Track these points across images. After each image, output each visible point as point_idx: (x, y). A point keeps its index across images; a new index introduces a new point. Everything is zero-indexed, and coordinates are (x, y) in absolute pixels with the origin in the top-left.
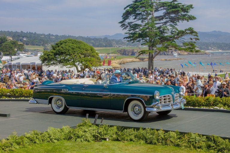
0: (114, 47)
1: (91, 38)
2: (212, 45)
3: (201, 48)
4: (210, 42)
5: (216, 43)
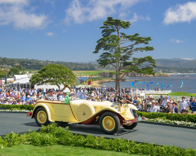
0: (96, 70)
1: (79, 63)
2: (173, 69)
3: (164, 72)
4: (171, 67)
5: (176, 68)
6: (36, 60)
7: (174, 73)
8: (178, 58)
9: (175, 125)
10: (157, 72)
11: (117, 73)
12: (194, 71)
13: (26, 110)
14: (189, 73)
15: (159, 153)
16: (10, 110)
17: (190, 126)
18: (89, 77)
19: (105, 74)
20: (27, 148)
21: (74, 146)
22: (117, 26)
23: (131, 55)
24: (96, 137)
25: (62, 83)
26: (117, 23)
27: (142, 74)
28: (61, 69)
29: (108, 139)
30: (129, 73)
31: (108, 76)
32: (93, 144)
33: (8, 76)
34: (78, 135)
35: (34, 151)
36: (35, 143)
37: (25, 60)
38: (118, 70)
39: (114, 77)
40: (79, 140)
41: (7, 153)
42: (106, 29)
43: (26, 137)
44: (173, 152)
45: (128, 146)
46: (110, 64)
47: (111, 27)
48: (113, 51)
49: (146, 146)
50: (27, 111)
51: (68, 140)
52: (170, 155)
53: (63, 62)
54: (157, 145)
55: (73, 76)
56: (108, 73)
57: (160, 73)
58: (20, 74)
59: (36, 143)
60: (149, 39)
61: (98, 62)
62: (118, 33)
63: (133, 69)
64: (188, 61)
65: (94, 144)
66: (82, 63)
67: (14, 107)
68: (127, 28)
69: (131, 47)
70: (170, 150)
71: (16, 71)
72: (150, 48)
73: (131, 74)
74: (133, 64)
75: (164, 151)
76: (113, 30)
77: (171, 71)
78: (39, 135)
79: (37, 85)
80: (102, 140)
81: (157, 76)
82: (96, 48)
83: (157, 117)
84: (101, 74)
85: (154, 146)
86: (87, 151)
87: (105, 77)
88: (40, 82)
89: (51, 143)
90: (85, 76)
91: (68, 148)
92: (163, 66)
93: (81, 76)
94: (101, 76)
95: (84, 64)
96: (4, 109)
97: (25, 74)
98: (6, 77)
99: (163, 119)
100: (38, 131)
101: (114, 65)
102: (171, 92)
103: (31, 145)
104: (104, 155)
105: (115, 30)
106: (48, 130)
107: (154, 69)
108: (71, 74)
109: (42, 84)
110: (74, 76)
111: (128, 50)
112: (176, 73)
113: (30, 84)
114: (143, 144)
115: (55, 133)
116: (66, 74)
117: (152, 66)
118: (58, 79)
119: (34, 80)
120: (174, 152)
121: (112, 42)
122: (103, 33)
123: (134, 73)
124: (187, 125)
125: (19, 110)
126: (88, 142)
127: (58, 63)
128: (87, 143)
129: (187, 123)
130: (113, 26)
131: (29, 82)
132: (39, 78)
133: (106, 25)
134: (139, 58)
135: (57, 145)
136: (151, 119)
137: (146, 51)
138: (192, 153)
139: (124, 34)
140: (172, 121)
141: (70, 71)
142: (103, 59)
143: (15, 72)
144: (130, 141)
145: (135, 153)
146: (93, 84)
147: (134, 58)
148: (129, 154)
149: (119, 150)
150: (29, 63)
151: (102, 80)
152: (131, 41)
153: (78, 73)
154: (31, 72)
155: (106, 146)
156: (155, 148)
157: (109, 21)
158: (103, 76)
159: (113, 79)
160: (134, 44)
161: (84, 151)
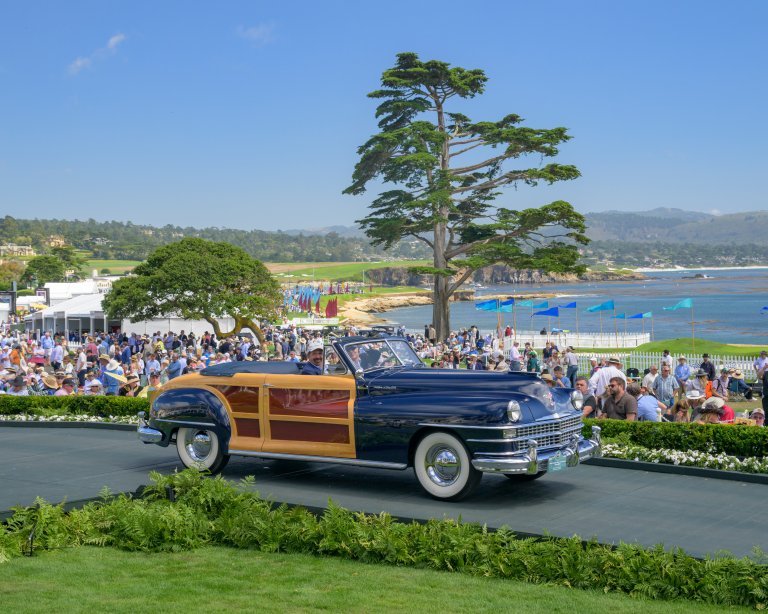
0: (358, 260)
1: (291, 234)
2: (654, 252)
3: (619, 262)
4: (649, 242)
5: (667, 246)
6: (125, 224)
7: (660, 268)
8: (672, 209)
9: (666, 467)
10: (592, 263)
11: (437, 270)
12: (739, 258)
13: (90, 415)
14: (718, 266)
15: (603, 573)
16: (30, 418)
17: (724, 470)
18: (331, 288)
19: (391, 274)
20: (96, 559)
21: (276, 551)
22: (436, 88)
23: (490, 198)
24: (359, 515)
25: (225, 312)
26: (436, 74)
27: (536, 273)
28: (220, 256)
29: (406, 524)
30: (484, 269)
31: (403, 281)
32: (346, 541)
33: (19, 288)
34: (290, 506)
35: (124, 573)
36: (126, 542)
37: (83, 224)
38: (441, 259)
39: (428, 287)
40: (294, 526)
41: (20, 578)
42: (392, 98)
43: (91, 518)
44: (657, 569)
45: (483, 548)
46: (411, 236)
47: (411, 92)
48: (419, 185)
49: (554, 547)
50: (93, 419)
51: (253, 528)
52: (647, 580)
53: (229, 230)
54: (594, 545)
55: (268, 285)
56: (404, 270)
57: (606, 268)
58: (65, 280)
59: (131, 539)
60: (560, 134)
61: (365, 230)
62: (440, 114)
63: (500, 253)
64: (713, 219)
65: (353, 542)
66: (301, 236)
67: (46, 407)
68: (473, 96)
69: (491, 168)
70: (644, 562)
71: (50, 267)
72: (563, 171)
73: (494, 273)
74: (498, 232)
75: (621, 566)
76: (421, 105)
77: (647, 259)
78: (142, 510)
79: (133, 322)
80: (383, 527)
81: (592, 280)
82: (355, 175)
84: (376, 273)
85: (585, 549)
86: (326, 570)
87: (394, 288)
88: (142, 309)
89: (188, 539)
90: (316, 285)
91: (252, 560)
92: (615, 238)
93: (300, 285)
94: (377, 282)
95: (311, 237)
96: (7, 414)
97: (84, 279)
98: (15, 290)
99: (616, 445)
100: (138, 494)
101: (424, 239)
102: (648, 341)
103: (112, 550)
105: (429, 103)
106: (175, 492)
107: (581, 252)
108: (261, 274)
109: (149, 316)
110: (274, 284)
111: (481, 181)
112: (667, 267)
113: (105, 316)
114: (540, 539)
115: (202, 501)
116: (242, 275)
117: (572, 241)
118: (210, 295)
119: (118, 300)
120: (661, 569)
121: (417, 152)
122: (381, 117)
123: (505, 268)
124: (712, 465)
125: (63, 417)
126: (329, 533)
127: (211, 232)
128: (326, 537)
129: (711, 458)
130: (418, 87)
131: (100, 308)
132: (138, 294)
133: (391, 84)
134: (520, 209)
135: (210, 548)
137: (548, 182)
138: (731, 574)
139: (464, 119)
140: (655, 452)
141: (257, 264)
142: (382, 216)
143: (47, 270)
144: (490, 530)
145: (510, 577)
146: (345, 314)
147: (502, 210)
148: (488, 579)
149: (450, 566)
150: (101, 235)
151: (382, 297)
152: (490, 146)
153: (286, 274)
154: (110, 269)
155: (398, 551)
156: (589, 557)
157: (402, 70)
158: (384, 281)
159: (424, 292)
160: (501, 157)
161: (314, 569)
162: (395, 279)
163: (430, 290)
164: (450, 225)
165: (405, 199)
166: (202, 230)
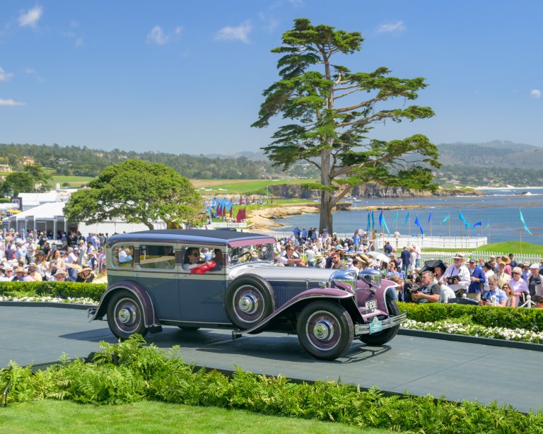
0: (262, 178)
1: (210, 158)
2: (491, 174)
3: (464, 182)
4: (487, 167)
5: (501, 170)
6: (82, 148)
7: (494, 186)
8: (506, 141)
9: (499, 342)
10: (443, 183)
11: (323, 186)
13: (53, 297)
14: (540, 186)
15: (450, 424)
16: (6, 299)
18: (241, 200)
19: (287, 189)
20: (57, 409)
21: (197, 405)
22: (324, 46)
23: (365, 131)
24: (261, 377)
25: (159, 217)
26: (323, 35)
27: (399, 190)
28: (156, 174)
29: (298, 384)
30: (360, 186)
31: (297, 195)
32: (251, 397)
34: (208, 370)
35: (77, 421)
36: (79, 396)
37: (49, 148)
38: (326, 178)
39: (316, 199)
40: (211, 385)
42: (290, 53)
43: (53, 377)
44: (492, 420)
45: (357, 404)
46: (303, 160)
47: (305, 48)
48: (311, 121)
49: (412, 403)
50: (55, 300)
51: (178, 387)
52: (484, 429)
53: (163, 154)
54: (443, 402)
55: (193, 198)
56: (297, 186)
57: (453, 186)
58: (35, 191)
59: (84, 395)
60: (419, 83)
61: (268, 155)
62: (327, 66)
63: (372, 174)
64: (537, 150)
65: (257, 398)
66: (218, 159)
67: (18, 290)
68: (352, 52)
69: (366, 108)
70: (481, 416)
71: (23, 181)
72: (422, 112)
73: (367, 189)
74: (371, 157)
75: (465, 418)
76: (311, 59)
77: (485, 180)
78: (94, 372)
79: (87, 224)
80: (280, 387)
81: (443, 195)
82: (261, 113)
83: (446, 319)
84: (276, 188)
85: (436, 405)
86: (236, 419)
87: (290, 200)
88: (94, 214)
89: (128, 395)
90: (229, 197)
91: (177, 412)
92: (460, 163)
93: (216, 197)
94: (277, 195)
95: (226, 160)
97: (49, 190)
99: (461, 324)
100: (90, 359)
101: (313, 163)
102: (486, 243)
103: (69, 402)
104: (284, 430)
105: (319, 58)
106: (118, 358)
107: (434, 174)
108: (188, 190)
109: (100, 220)
110: (197, 196)
111: (358, 118)
112: (500, 186)
113: (65, 220)
114: (402, 397)
115: (140, 364)
116: (173, 189)
117: (428, 165)
118: (147, 204)
119: (75, 207)
120: (495, 421)
121: (309, 95)
122: (282, 68)
124: (534, 341)
125: (32, 299)
126: (238, 391)
127: (149, 156)
128: (236, 394)
129: (534, 335)
130: (310, 45)
131: (62, 214)
132: (91, 203)
133: (289, 43)
134: (388, 141)
135: (145, 402)
136: (426, 324)
137: (410, 120)
139: (345, 70)
140: (490, 330)
141: (185, 181)
142: (281, 144)
143: (20, 183)
144: (362, 389)
145: (379, 426)
146: (251, 220)
147: (374, 141)
148: (361, 428)
149: (332, 418)
150: (64, 156)
151: (281, 207)
152: (366, 91)
153: (207, 188)
154: (70, 183)
155: (292, 405)
156: (440, 411)
157: (298, 32)
158: (283, 195)
159: (313, 203)
160: (373, 100)
161: (226, 419)
162: (291, 193)
163: (318, 202)
164: (334, 152)
165: (300, 131)
166: (141, 154)
